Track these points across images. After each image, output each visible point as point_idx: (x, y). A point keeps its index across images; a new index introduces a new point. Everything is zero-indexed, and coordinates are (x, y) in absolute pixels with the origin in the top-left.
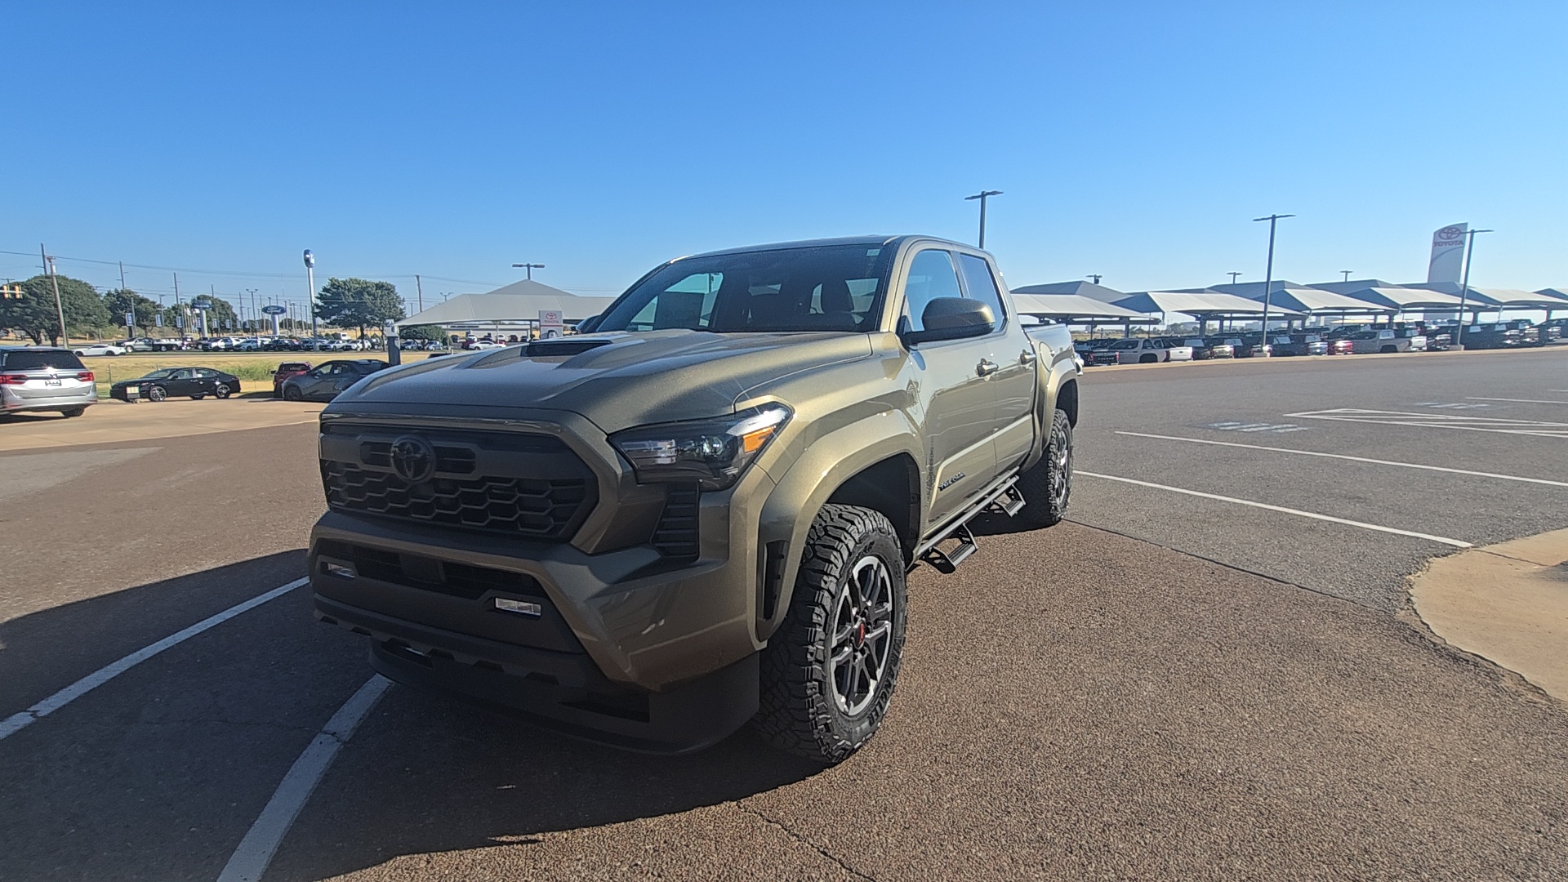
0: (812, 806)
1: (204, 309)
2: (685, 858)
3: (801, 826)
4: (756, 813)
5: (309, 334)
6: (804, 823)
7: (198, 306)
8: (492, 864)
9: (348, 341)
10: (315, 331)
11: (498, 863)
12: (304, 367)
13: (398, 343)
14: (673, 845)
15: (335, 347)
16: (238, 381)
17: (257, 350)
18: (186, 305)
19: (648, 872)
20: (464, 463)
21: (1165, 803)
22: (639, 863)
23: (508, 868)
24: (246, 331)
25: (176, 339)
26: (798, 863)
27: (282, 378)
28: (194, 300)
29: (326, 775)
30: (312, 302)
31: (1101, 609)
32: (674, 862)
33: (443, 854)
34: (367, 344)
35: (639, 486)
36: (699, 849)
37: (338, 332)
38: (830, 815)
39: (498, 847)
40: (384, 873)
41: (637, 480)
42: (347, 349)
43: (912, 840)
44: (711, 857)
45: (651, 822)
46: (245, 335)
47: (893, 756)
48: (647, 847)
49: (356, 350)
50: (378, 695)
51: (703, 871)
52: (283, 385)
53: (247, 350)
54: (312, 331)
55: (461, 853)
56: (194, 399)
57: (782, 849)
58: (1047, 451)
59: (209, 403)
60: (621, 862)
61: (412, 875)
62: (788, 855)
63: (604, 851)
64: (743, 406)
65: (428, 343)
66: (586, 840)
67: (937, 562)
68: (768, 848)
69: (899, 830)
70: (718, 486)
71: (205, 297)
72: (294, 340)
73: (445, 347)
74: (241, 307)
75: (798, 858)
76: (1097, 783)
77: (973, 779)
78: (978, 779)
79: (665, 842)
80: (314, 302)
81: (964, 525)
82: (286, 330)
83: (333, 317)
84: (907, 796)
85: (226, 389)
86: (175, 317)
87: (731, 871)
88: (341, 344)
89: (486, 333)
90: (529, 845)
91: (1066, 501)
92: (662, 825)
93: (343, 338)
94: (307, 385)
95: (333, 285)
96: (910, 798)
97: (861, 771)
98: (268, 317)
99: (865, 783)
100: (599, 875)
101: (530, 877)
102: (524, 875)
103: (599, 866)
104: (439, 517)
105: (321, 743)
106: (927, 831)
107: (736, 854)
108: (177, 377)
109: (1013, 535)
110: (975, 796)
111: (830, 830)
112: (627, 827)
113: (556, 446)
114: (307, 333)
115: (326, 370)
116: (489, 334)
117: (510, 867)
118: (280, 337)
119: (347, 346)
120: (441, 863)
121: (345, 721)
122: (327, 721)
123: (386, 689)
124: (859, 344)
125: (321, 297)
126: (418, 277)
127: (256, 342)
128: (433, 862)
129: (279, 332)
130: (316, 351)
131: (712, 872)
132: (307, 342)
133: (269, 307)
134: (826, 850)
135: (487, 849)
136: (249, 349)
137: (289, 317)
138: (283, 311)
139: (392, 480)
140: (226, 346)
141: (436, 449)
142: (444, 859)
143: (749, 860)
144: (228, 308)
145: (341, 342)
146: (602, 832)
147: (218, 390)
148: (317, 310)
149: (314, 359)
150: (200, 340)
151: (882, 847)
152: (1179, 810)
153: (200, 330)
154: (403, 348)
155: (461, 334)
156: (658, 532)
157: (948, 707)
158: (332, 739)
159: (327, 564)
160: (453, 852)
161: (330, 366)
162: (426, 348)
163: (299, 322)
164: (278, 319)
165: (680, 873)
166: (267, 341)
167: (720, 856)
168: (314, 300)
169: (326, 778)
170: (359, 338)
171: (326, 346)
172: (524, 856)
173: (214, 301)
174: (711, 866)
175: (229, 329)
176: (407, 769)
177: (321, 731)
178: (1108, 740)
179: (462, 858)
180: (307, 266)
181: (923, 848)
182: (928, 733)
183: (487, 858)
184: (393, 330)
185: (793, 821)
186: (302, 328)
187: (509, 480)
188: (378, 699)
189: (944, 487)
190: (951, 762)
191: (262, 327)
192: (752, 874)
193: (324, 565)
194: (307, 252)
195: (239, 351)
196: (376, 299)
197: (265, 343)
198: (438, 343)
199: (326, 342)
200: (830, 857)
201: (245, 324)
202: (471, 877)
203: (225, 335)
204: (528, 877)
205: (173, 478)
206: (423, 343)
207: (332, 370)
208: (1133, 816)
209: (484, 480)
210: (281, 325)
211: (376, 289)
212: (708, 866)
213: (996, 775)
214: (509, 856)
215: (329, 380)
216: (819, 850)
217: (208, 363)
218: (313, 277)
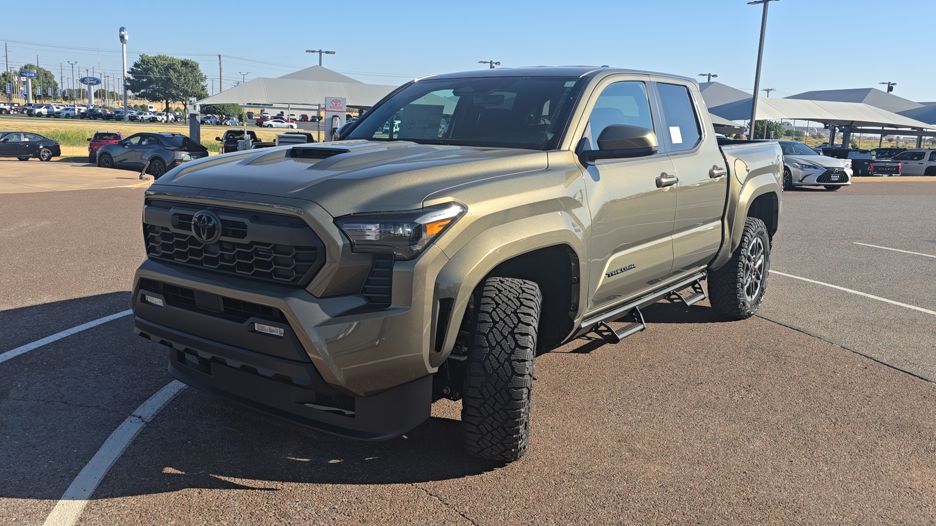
0: (464, 489)
1: (30, 77)
2: (368, 508)
3: (452, 499)
4: (423, 489)
5: (120, 104)
6: (455, 498)
7: (25, 74)
8: (240, 498)
9: (154, 113)
10: (125, 103)
11: (244, 498)
12: (116, 136)
13: (199, 119)
14: (361, 501)
15: (142, 117)
16: (59, 146)
17: (74, 117)
18: (15, 72)
19: (341, 513)
20: (240, 230)
21: (725, 514)
22: (336, 507)
23: (250, 501)
24: (65, 99)
25: (5, 104)
26: (444, 518)
27: (96, 145)
28: (21, 69)
29: (134, 440)
30: (124, 76)
31: (750, 386)
32: (360, 509)
33: (209, 490)
34: (171, 117)
35: (353, 254)
36: (378, 504)
37: (146, 105)
38: (475, 495)
39: (245, 490)
40: (171, 496)
41: (352, 250)
42: (153, 120)
43: (527, 515)
44: (385, 510)
45: (349, 487)
46: (64, 103)
47: (534, 467)
48: (344, 500)
49: (161, 121)
50: (171, 396)
51: (378, 516)
52: (98, 152)
53: (66, 118)
54: (123, 102)
55: (221, 491)
56: (21, 160)
57: (435, 510)
58: (737, 253)
59: (33, 165)
60: (325, 506)
61: (189, 499)
62: (438, 514)
63: (315, 499)
64: (428, 203)
65: (225, 119)
66: (304, 492)
67: (605, 334)
68: (425, 508)
69: (520, 509)
70: (406, 257)
71: (31, 66)
72: (107, 110)
73: (241, 123)
74: (62, 77)
75: (444, 516)
76: (680, 497)
77: (587, 486)
78: (591, 486)
79: (356, 498)
80: (126, 76)
81: (637, 307)
82: (100, 100)
83: (142, 91)
84: (534, 490)
85: (49, 152)
86: (5, 84)
87: (397, 518)
88: (148, 116)
89: (279, 112)
90: (266, 491)
91: (759, 299)
92: (357, 489)
93: (150, 110)
94: (118, 154)
95: (143, 61)
96: (536, 492)
97: (507, 473)
98: (85, 87)
99: (507, 480)
100: (309, 511)
101: (264, 508)
102: (260, 506)
103: (310, 506)
104: (222, 267)
105: (131, 422)
106: (540, 511)
107: (402, 509)
108: (8, 140)
109: (702, 325)
110: (584, 496)
111: (472, 503)
112: (333, 488)
113: (299, 223)
114: (118, 103)
115: (135, 141)
116: (282, 113)
117: (252, 501)
118: (95, 106)
119: (153, 118)
120: (208, 494)
121: (149, 409)
122: (135, 409)
123: (177, 393)
124: (539, 160)
125: (132, 72)
126: (220, 56)
127: (74, 110)
128: (203, 494)
129: (94, 101)
130: (126, 122)
131: (384, 517)
132: (118, 112)
133: (86, 78)
134: (465, 514)
135: (238, 490)
136: (67, 116)
137: (103, 88)
138: (98, 82)
139: (192, 240)
140: (48, 112)
141: (222, 221)
142: (210, 493)
143: (410, 513)
144: (50, 77)
145: (148, 114)
146: (315, 489)
147: (41, 154)
148: (128, 84)
149: (126, 129)
150: (25, 105)
151: (504, 516)
152: (732, 518)
153: (26, 97)
154: (203, 122)
155: (256, 111)
156: (366, 286)
157: (589, 442)
158: (138, 420)
159: (145, 295)
160: (216, 489)
161: (139, 138)
162: (223, 123)
163: (111, 92)
164: (94, 89)
165: (362, 515)
166: (83, 110)
167: (392, 509)
168: (126, 75)
169: (134, 442)
170: (164, 111)
171: (135, 117)
172: (262, 496)
173: (39, 70)
174: (384, 514)
175: (50, 97)
176: (189, 442)
177: (131, 415)
178: (703, 473)
179: (221, 493)
180: (122, 42)
181: (533, 520)
182: (566, 456)
183: (237, 495)
184: (195, 107)
185: (447, 496)
186: (114, 99)
187: (268, 245)
188: (170, 398)
189: (612, 275)
190: (575, 474)
191: (80, 96)
192: (410, 521)
193: (143, 297)
194: (122, 29)
195: (59, 117)
196: (180, 76)
197: (82, 111)
198: (235, 119)
199: (135, 113)
200: (466, 518)
201: (64, 92)
202: (226, 504)
203: (47, 102)
204: (263, 507)
205: (12, 229)
206: (221, 118)
207: (141, 141)
208: (696, 518)
209: (252, 243)
210: (96, 95)
211: (181, 66)
212: (382, 514)
213: (605, 485)
214: (252, 495)
215: (137, 150)
216: (460, 514)
217: (33, 127)
218: (127, 53)
